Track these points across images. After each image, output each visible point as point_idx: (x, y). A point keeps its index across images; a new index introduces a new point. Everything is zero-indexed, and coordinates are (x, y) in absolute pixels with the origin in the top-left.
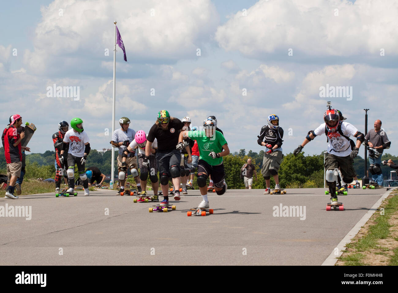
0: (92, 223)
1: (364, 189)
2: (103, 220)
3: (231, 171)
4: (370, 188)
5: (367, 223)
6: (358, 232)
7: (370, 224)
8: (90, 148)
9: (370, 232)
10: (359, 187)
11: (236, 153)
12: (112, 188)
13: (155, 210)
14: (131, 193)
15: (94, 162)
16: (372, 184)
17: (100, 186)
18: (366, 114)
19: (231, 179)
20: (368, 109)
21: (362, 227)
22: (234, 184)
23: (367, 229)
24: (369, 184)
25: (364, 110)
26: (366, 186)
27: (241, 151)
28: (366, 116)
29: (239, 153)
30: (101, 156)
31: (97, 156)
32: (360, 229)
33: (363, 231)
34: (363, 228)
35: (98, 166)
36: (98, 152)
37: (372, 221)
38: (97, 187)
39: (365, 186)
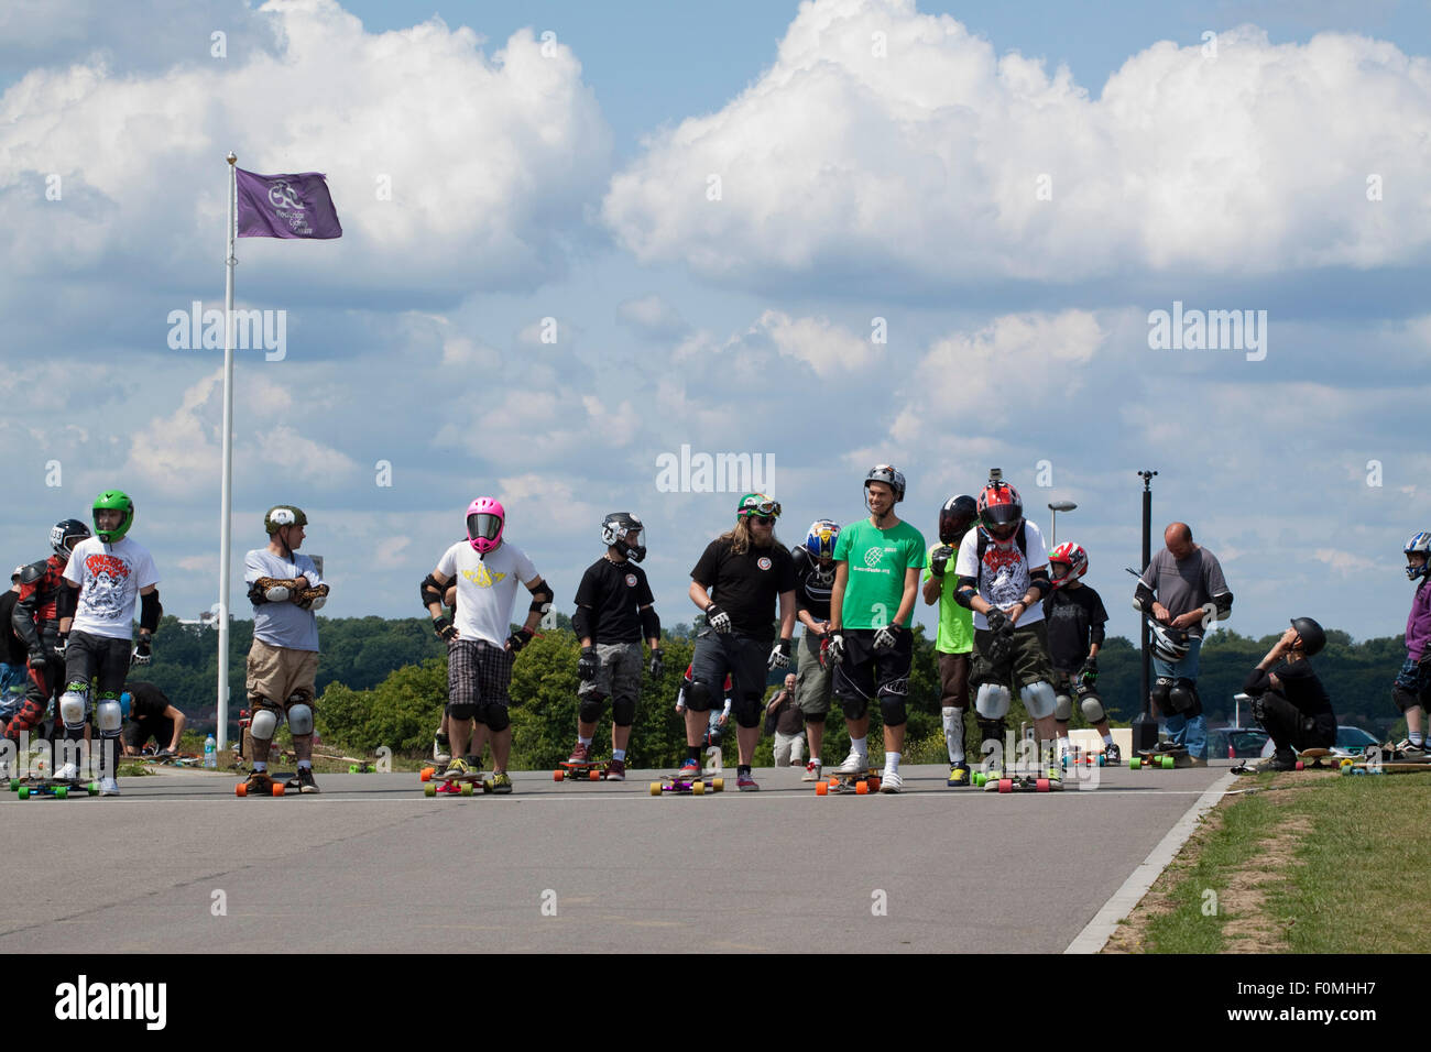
0: (114, 905)
1: (1134, 767)
2: (155, 893)
3: (660, 694)
4: (1158, 765)
5: (1140, 905)
6: (1108, 943)
7: (1151, 910)
8: (159, 608)
9: (1152, 943)
10: (1117, 760)
11: (681, 627)
12: (214, 765)
13: (668, 789)
14: (276, 787)
15: (170, 661)
16: (1164, 749)
17: (168, 757)
18: (1147, 489)
19: (661, 723)
20: (1152, 472)
21: (1121, 922)
22: (671, 743)
23: (1141, 931)
24: (1153, 751)
25: (1140, 473)
26: (1144, 757)
27: (697, 622)
28: (1147, 497)
29: (693, 628)
30: (195, 638)
31: (178, 638)
32: (1112, 929)
33: (1126, 936)
34: (1126, 927)
35: (183, 674)
36: (182, 625)
37: (1161, 895)
38: (156, 760)
39: (1139, 759)
